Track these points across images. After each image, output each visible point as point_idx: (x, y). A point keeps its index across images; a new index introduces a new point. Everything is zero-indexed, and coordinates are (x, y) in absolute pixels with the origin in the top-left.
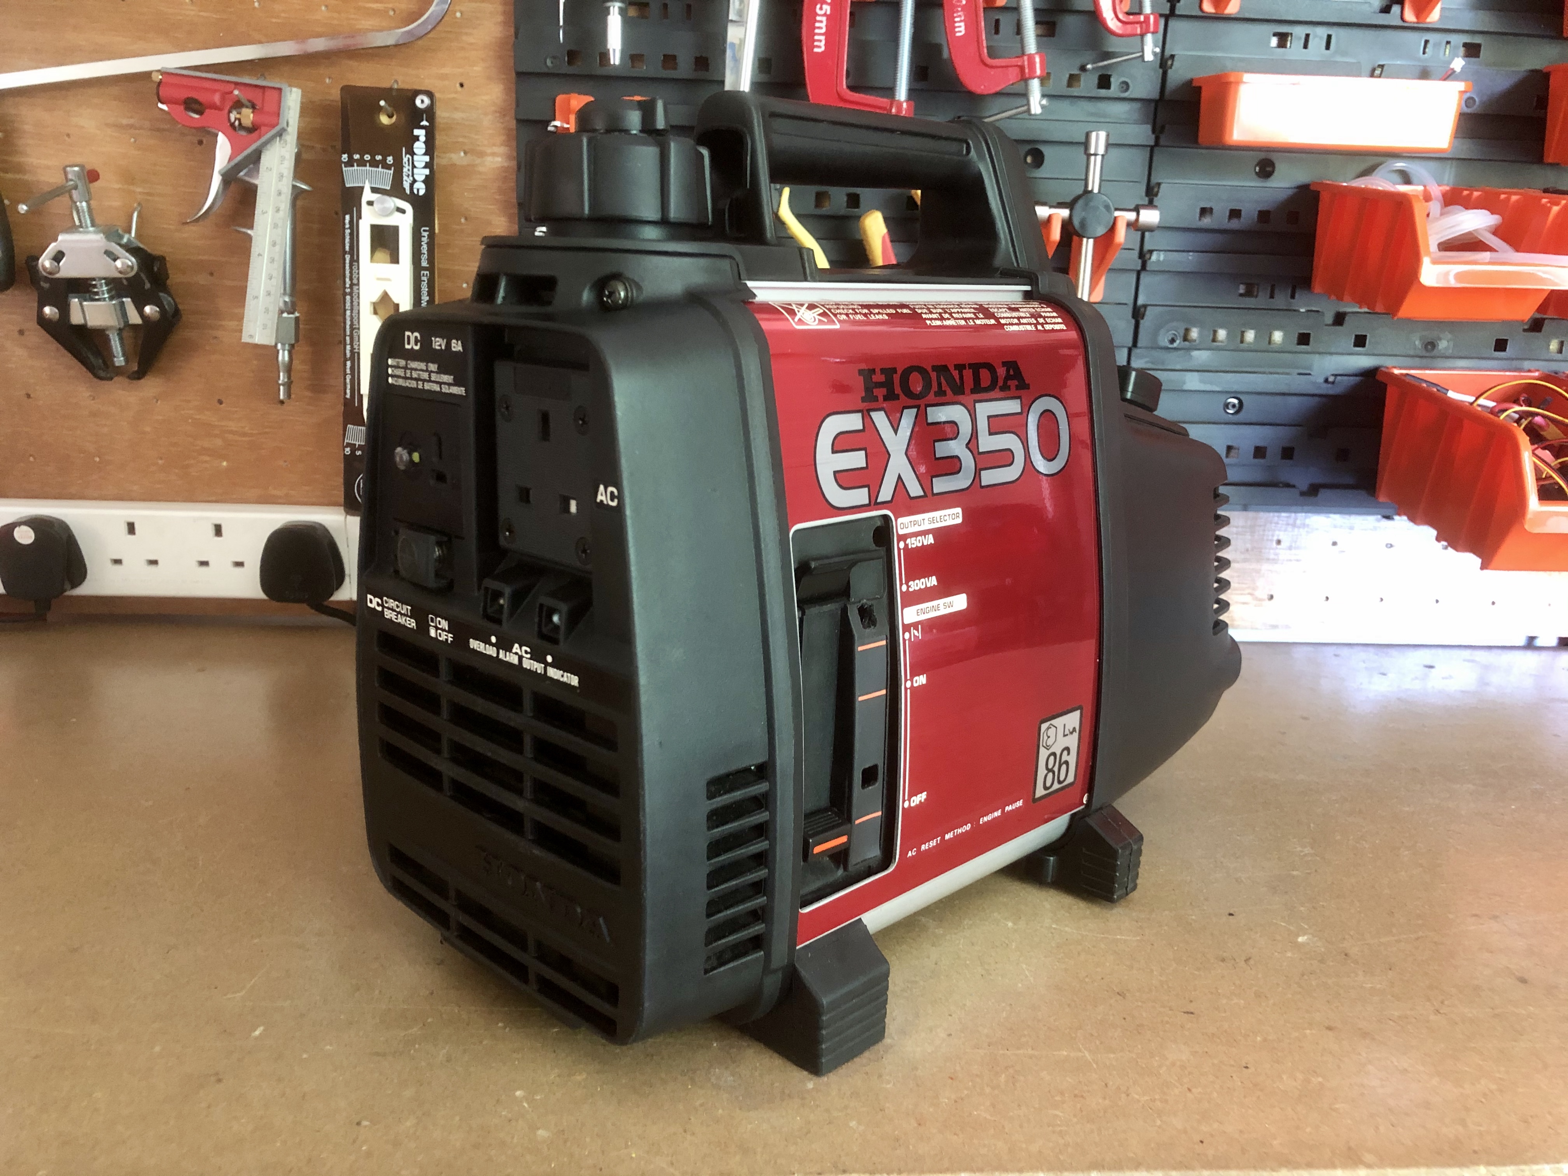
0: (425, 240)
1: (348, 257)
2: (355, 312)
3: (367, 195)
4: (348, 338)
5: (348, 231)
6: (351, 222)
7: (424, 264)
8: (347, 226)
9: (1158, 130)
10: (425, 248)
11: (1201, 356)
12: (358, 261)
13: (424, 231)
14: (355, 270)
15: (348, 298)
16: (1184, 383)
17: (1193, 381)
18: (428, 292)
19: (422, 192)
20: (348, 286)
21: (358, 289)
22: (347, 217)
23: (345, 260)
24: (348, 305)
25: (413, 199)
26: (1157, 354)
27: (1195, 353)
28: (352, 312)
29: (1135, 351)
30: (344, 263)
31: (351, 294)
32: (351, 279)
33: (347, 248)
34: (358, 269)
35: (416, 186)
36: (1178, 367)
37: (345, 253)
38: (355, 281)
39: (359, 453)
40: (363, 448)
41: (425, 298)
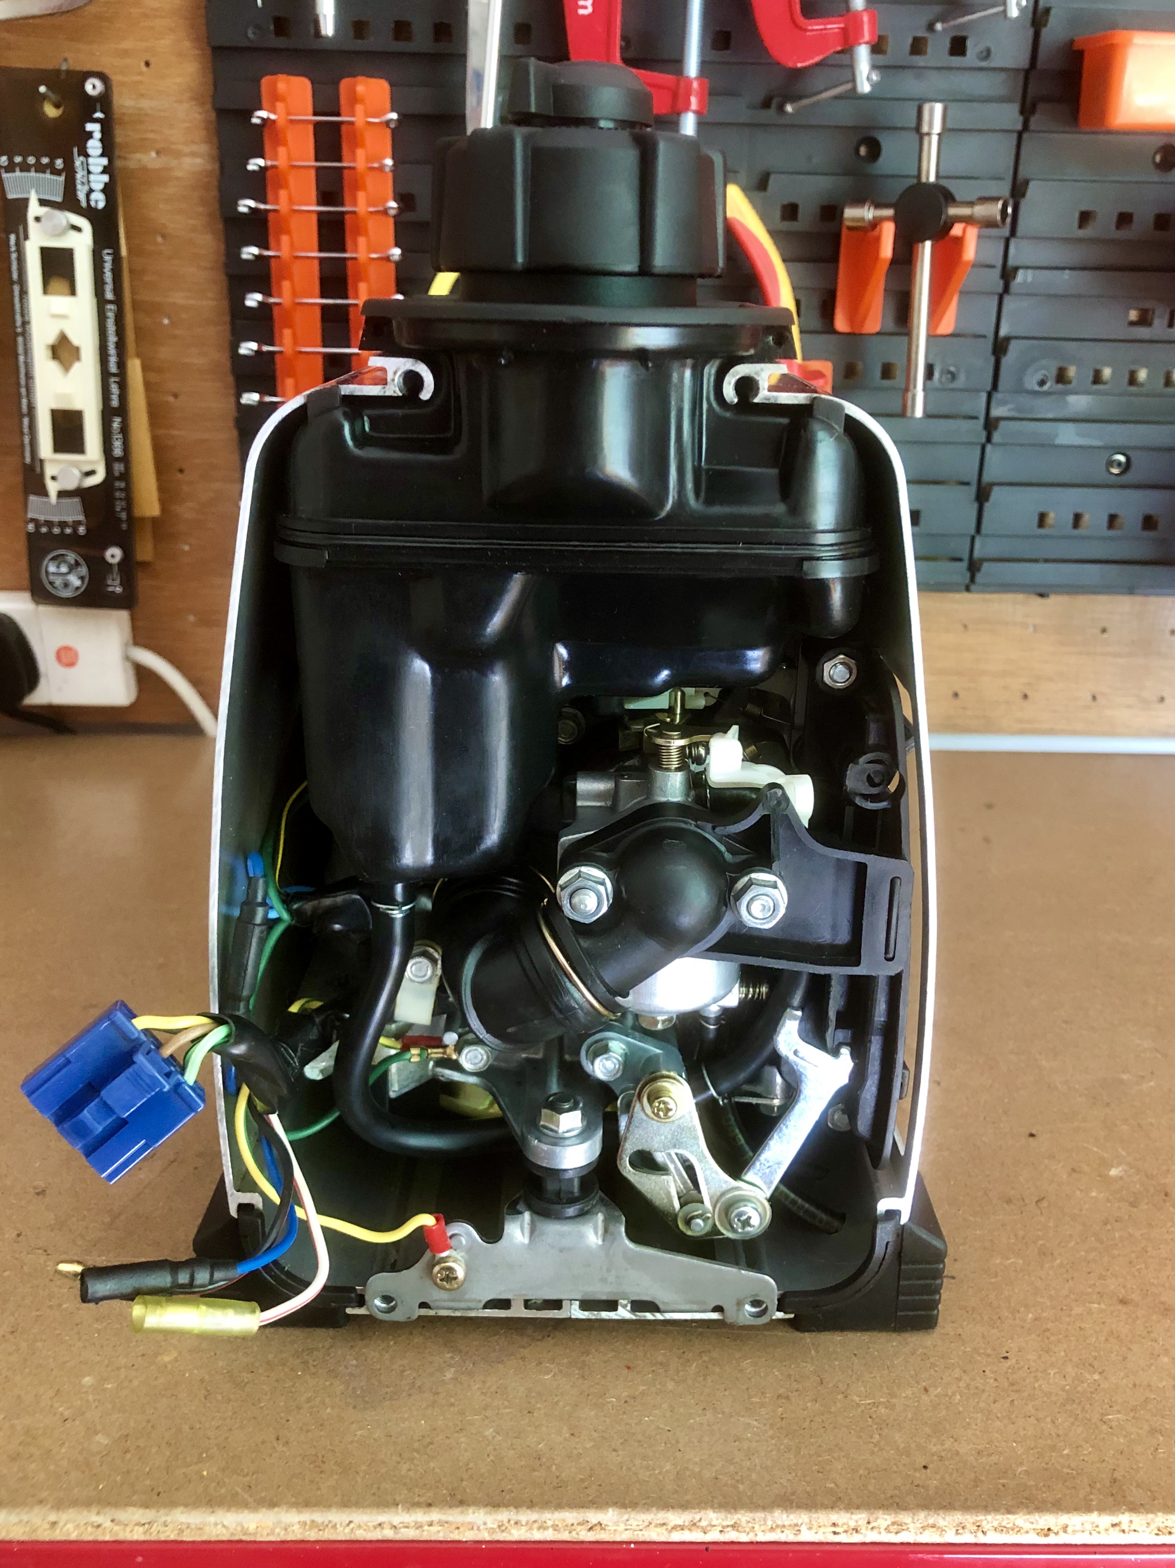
0: (108, 266)
1: (15, 289)
2: (29, 356)
3: (34, 209)
4: (23, 390)
5: (14, 256)
6: (18, 244)
7: (109, 296)
8: (13, 249)
9: (1027, 110)
10: (108, 276)
11: (1078, 403)
12: (28, 294)
13: (107, 254)
14: (25, 305)
15: (19, 339)
16: (1056, 436)
17: (1068, 435)
18: (115, 331)
19: (101, 205)
20: (18, 324)
21: (31, 328)
22: (13, 238)
23: (12, 291)
24: (20, 348)
25: (89, 213)
26: (1025, 400)
27: (1072, 399)
28: (25, 357)
29: (997, 396)
30: (12, 296)
31: (22, 335)
32: (23, 315)
33: (15, 276)
34: (29, 304)
35: (93, 196)
36: (1050, 416)
37: (12, 283)
38: (27, 318)
39: (44, 530)
40: (49, 524)
41: (112, 339)
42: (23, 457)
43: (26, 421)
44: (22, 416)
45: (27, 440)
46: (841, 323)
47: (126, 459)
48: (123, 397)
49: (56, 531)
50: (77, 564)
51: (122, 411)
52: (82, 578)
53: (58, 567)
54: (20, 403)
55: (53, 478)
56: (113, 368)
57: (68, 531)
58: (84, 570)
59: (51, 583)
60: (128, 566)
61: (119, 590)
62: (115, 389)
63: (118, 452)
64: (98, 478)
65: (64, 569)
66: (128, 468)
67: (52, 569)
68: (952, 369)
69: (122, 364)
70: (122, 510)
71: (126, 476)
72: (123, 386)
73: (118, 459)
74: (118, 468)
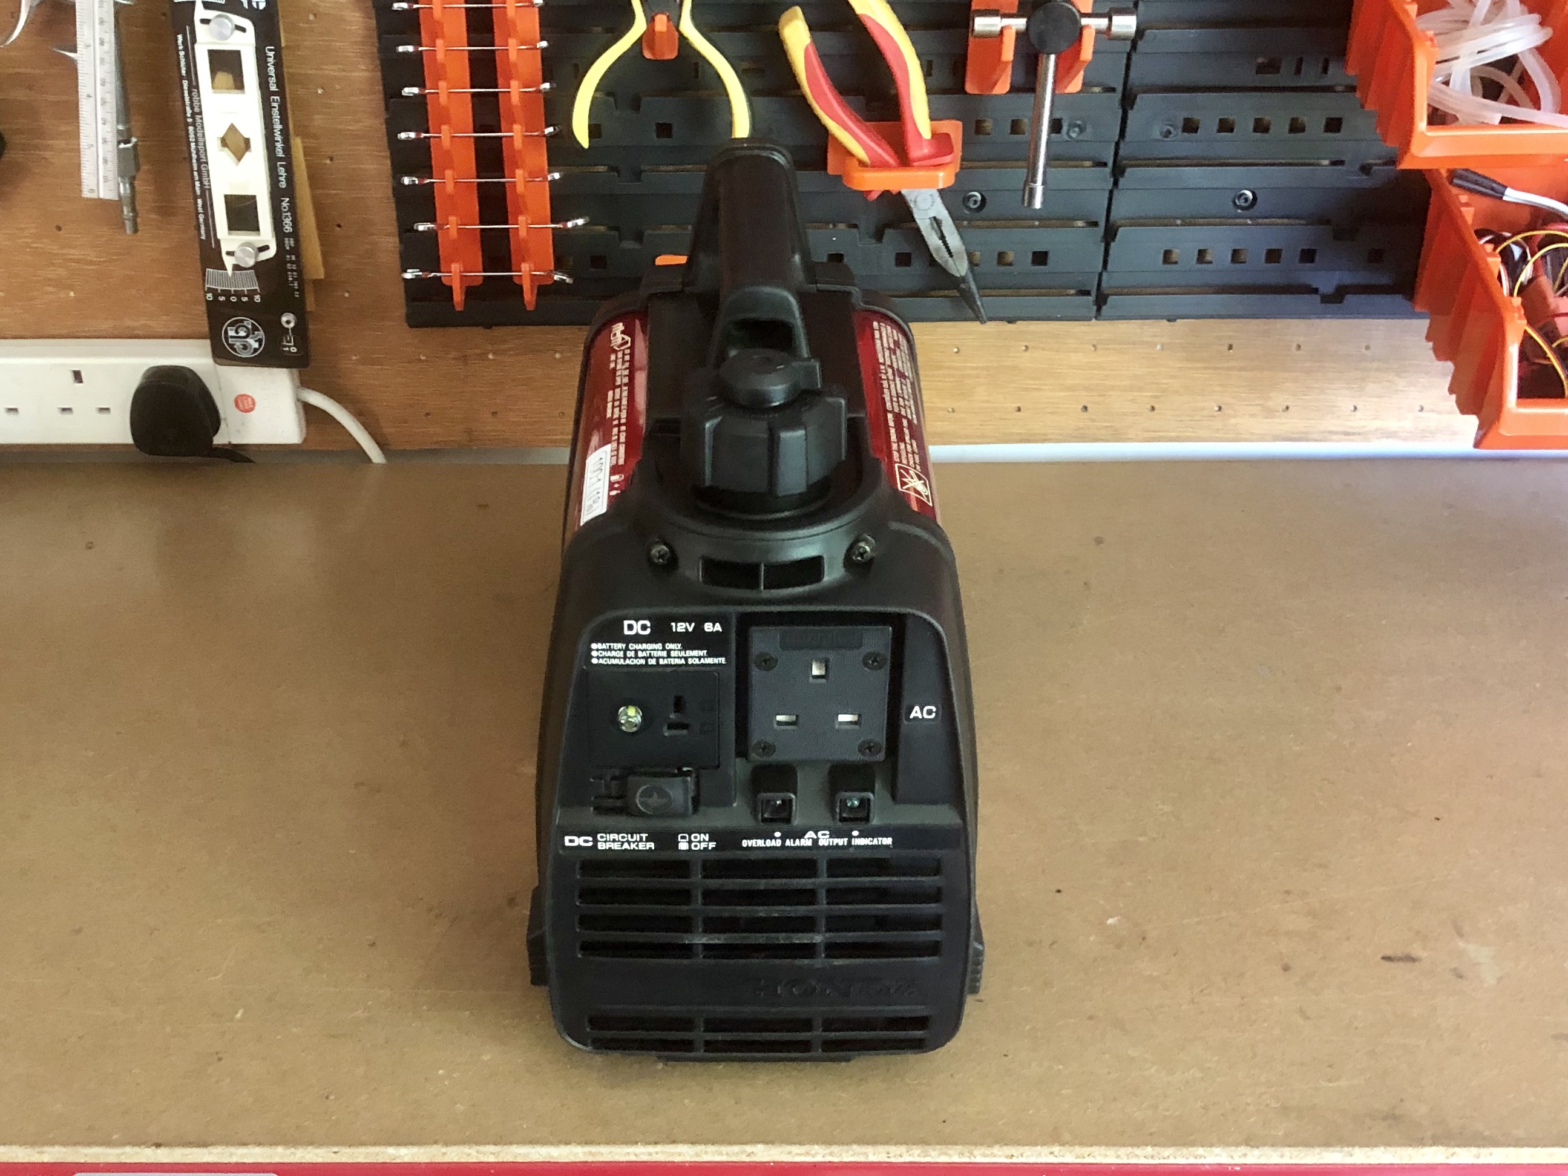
0: (271, 60)
1: (185, 83)
2: (200, 144)
3: (200, 12)
4: (196, 174)
5: (182, 53)
6: (185, 42)
7: (273, 88)
8: (181, 48)
10: (271, 70)
12: (197, 87)
13: (270, 50)
14: (195, 98)
15: (191, 128)
17: (1195, 178)
18: (280, 119)
19: (262, 7)
20: (189, 115)
21: (202, 119)
22: (180, 37)
23: (182, 86)
24: (192, 137)
25: (251, 13)
26: (1151, 148)
28: (197, 145)
30: (182, 90)
31: (194, 124)
32: (192, 108)
33: (184, 72)
34: (199, 96)
37: (182, 78)
38: (197, 110)
39: (222, 299)
40: (227, 293)
41: (278, 127)
42: (200, 234)
43: (200, 201)
44: (196, 198)
45: (201, 218)
46: (970, 88)
47: (295, 234)
48: (290, 179)
49: (234, 299)
50: (255, 329)
51: (290, 191)
52: (260, 341)
53: (237, 332)
54: (194, 186)
55: (229, 253)
56: (280, 153)
57: (245, 299)
58: (261, 334)
59: (232, 346)
60: (301, 331)
61: (294, 350)
62: (282, 171)
63: (288, 228)
64: (271, 253)
65: (242, 334)
66: (297, 241)
67: (231, 333)
68: (1079, 122)
69: (287, 149)
70: (295, 279)
71: (296, 250)
72: (289, 169)
73: (289, 235)
74: (289, 243)
